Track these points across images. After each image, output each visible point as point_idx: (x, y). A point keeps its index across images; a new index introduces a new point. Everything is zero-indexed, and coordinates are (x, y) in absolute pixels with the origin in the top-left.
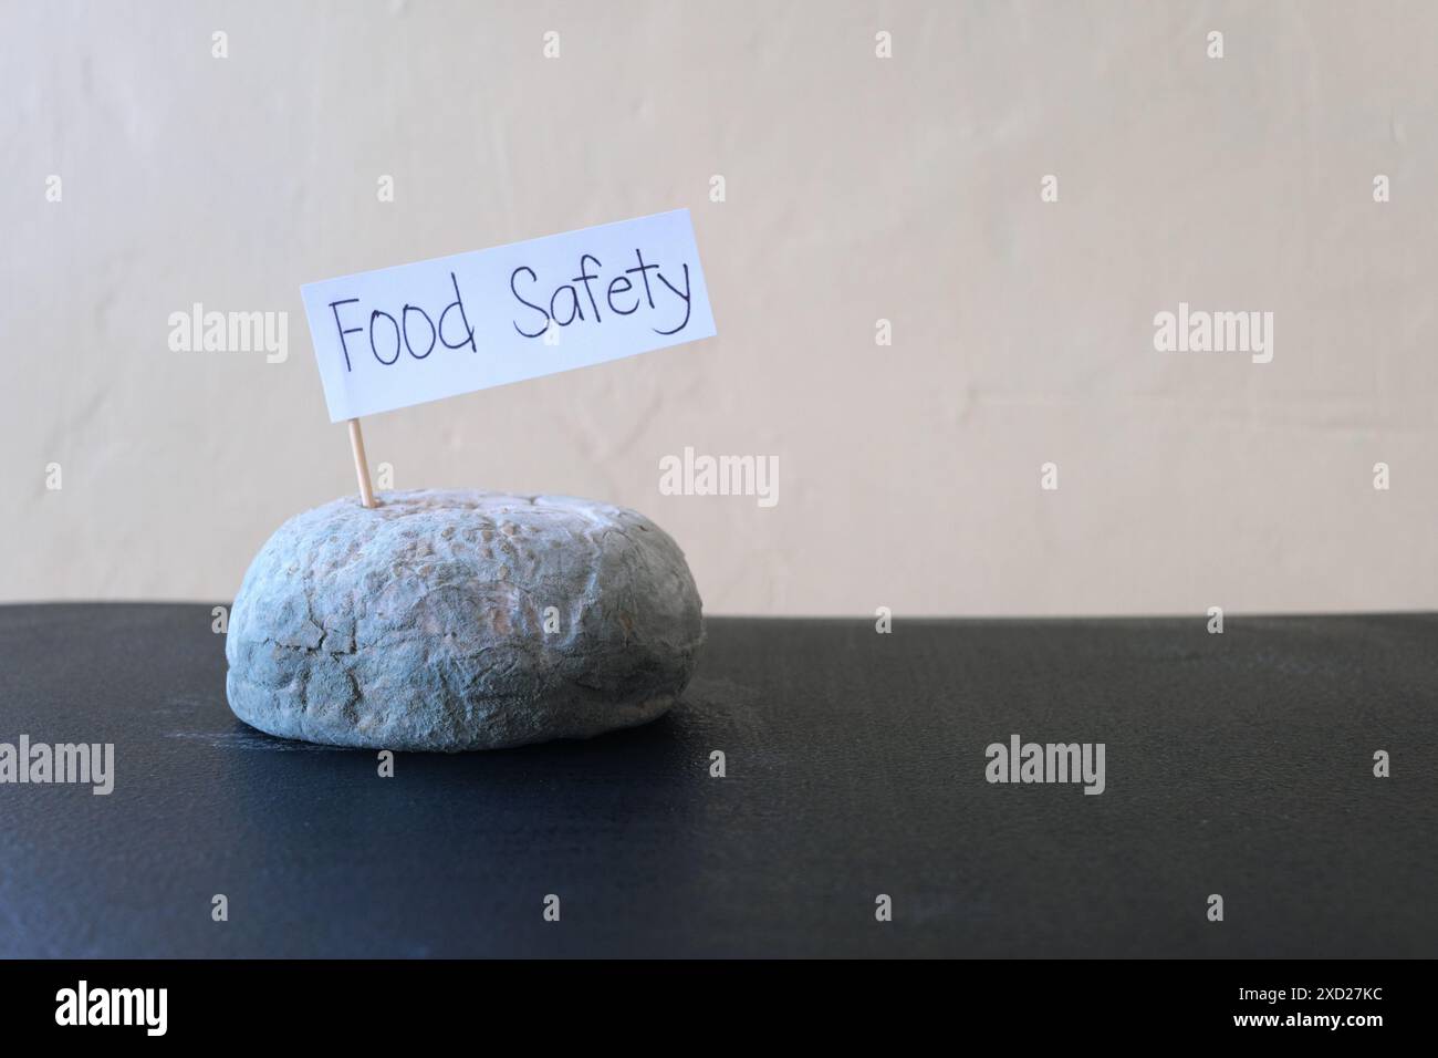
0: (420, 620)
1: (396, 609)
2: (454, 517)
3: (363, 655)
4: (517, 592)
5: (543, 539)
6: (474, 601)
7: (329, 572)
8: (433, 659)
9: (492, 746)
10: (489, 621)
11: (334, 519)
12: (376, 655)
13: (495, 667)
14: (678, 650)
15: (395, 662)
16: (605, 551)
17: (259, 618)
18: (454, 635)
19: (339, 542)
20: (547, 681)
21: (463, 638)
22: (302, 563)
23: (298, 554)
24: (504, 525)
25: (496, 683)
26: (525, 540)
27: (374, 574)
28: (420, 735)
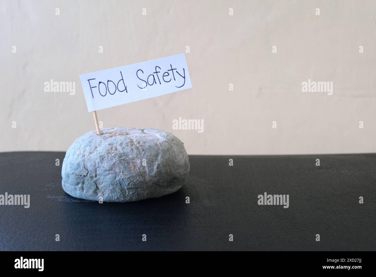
0: (114, 168)
1: (107, 165)
2: (122, 139)
3: (99, 178)
4: (139, 160)
5: (146, 145)
6: (128, 163)
7: (89, 155)
8: (117, 179)
9: (133, 201)
10: (132, 168)
11: (90, 139)
12: (102, 178)
13: (134, 181)
14: (183, 174)
15: (107, 180)
16: (163, 148)
17: (70, 167)
18: (123, 172)
19: (92, 147)
20: (148, 184)
21: (125, 173)
22: (82, 152)
23: (80, 150)
24: (136, 141)
25: (135, 185)
26: (142, 146)
27: (101, 156)
28: (114, 198)
